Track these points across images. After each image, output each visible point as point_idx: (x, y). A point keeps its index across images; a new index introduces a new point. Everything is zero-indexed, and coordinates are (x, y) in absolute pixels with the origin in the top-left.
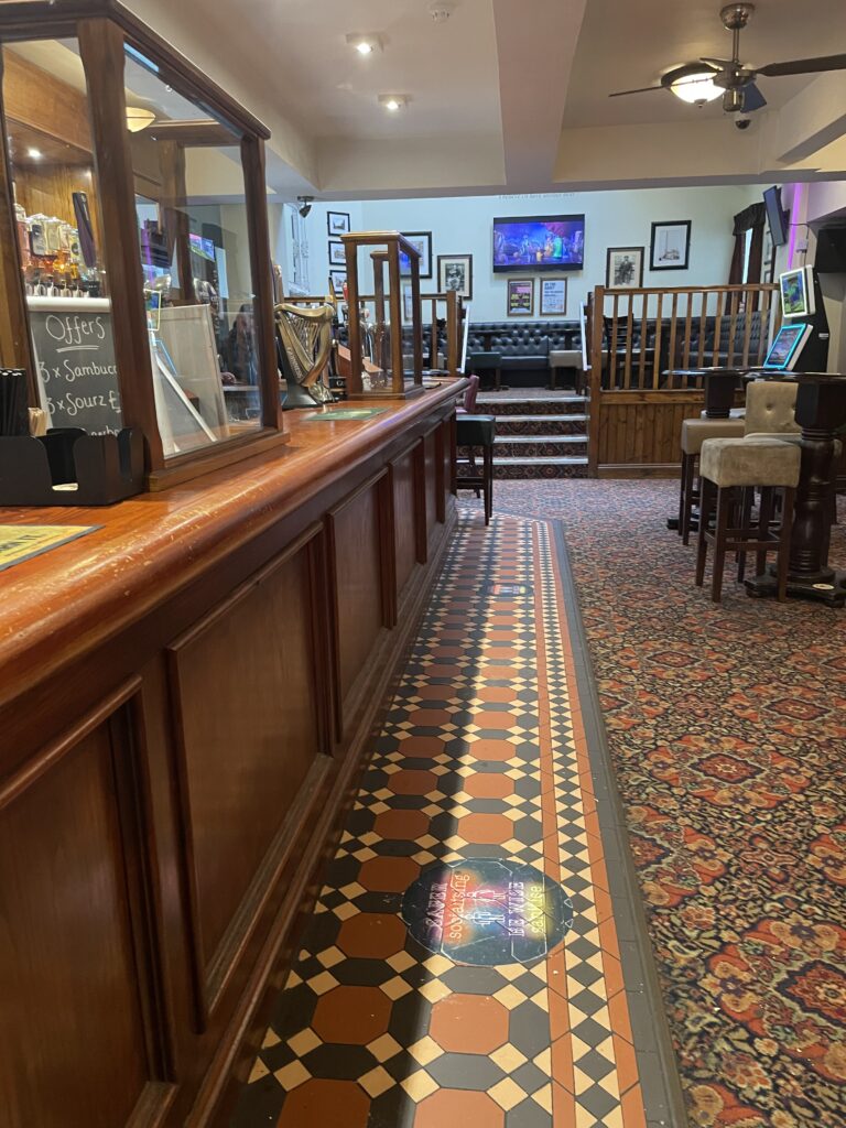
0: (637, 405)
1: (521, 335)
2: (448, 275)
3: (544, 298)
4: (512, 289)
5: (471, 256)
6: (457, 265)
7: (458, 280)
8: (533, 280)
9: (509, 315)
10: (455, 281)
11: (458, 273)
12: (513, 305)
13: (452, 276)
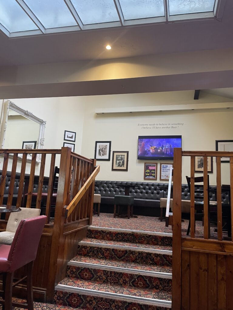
0: (217, 256)
1: (150, 189)
2: (117, 159)
3: (162, 172)
4: (147, 168)
5: (128, 152)
6: (121, 155)
7: (122, 162)
8: (157, 164)
9: (145, 179)
10: (120, 162)
11: (122, 159)
12: (147, 174)
13: (119, 160)
